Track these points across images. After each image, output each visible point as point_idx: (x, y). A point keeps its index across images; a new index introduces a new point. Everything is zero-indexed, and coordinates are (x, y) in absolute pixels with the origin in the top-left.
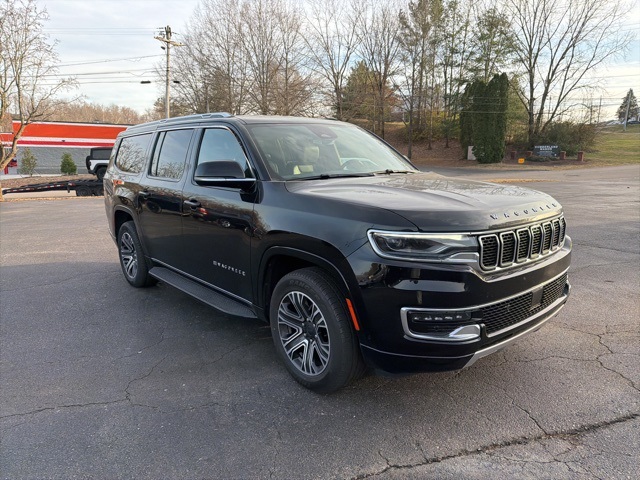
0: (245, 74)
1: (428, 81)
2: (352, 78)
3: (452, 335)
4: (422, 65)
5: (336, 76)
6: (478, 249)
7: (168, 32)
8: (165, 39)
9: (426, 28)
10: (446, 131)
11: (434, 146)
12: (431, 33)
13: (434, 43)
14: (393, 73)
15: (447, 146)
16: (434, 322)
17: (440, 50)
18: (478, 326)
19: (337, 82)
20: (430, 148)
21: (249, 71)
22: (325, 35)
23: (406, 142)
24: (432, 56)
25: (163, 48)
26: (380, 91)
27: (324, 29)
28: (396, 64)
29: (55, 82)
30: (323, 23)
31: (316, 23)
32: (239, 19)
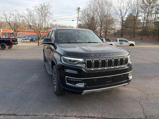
0: (97, 18)
1: (150, 18)
2: (127, 18)
3: (76, 85)
4: (148, 14)
5: (122, 18)
6: (85, 63)
7: (79, 8)
8: (78, 10)
9: (150, 3)
10: (154, 32)
11: (150, 37)
12: (152, 5)
13: (152, 7)
14: (139, 16)
15: (154, 37)
16: (73, 81)
17: (154, 9)
18: (84, 84)
19: (122, 19)
20: (149, 37)
21: (98, 17)
22: (120, 7)
23: (141, 35)
24: (152, 11)
25: (77, 12)
26: (134, 21)
27: (120, 5)
28: (140, 14)
29: (52, 21)
30: (120, 4)
31: (118, 4)
32: (97, 4)
